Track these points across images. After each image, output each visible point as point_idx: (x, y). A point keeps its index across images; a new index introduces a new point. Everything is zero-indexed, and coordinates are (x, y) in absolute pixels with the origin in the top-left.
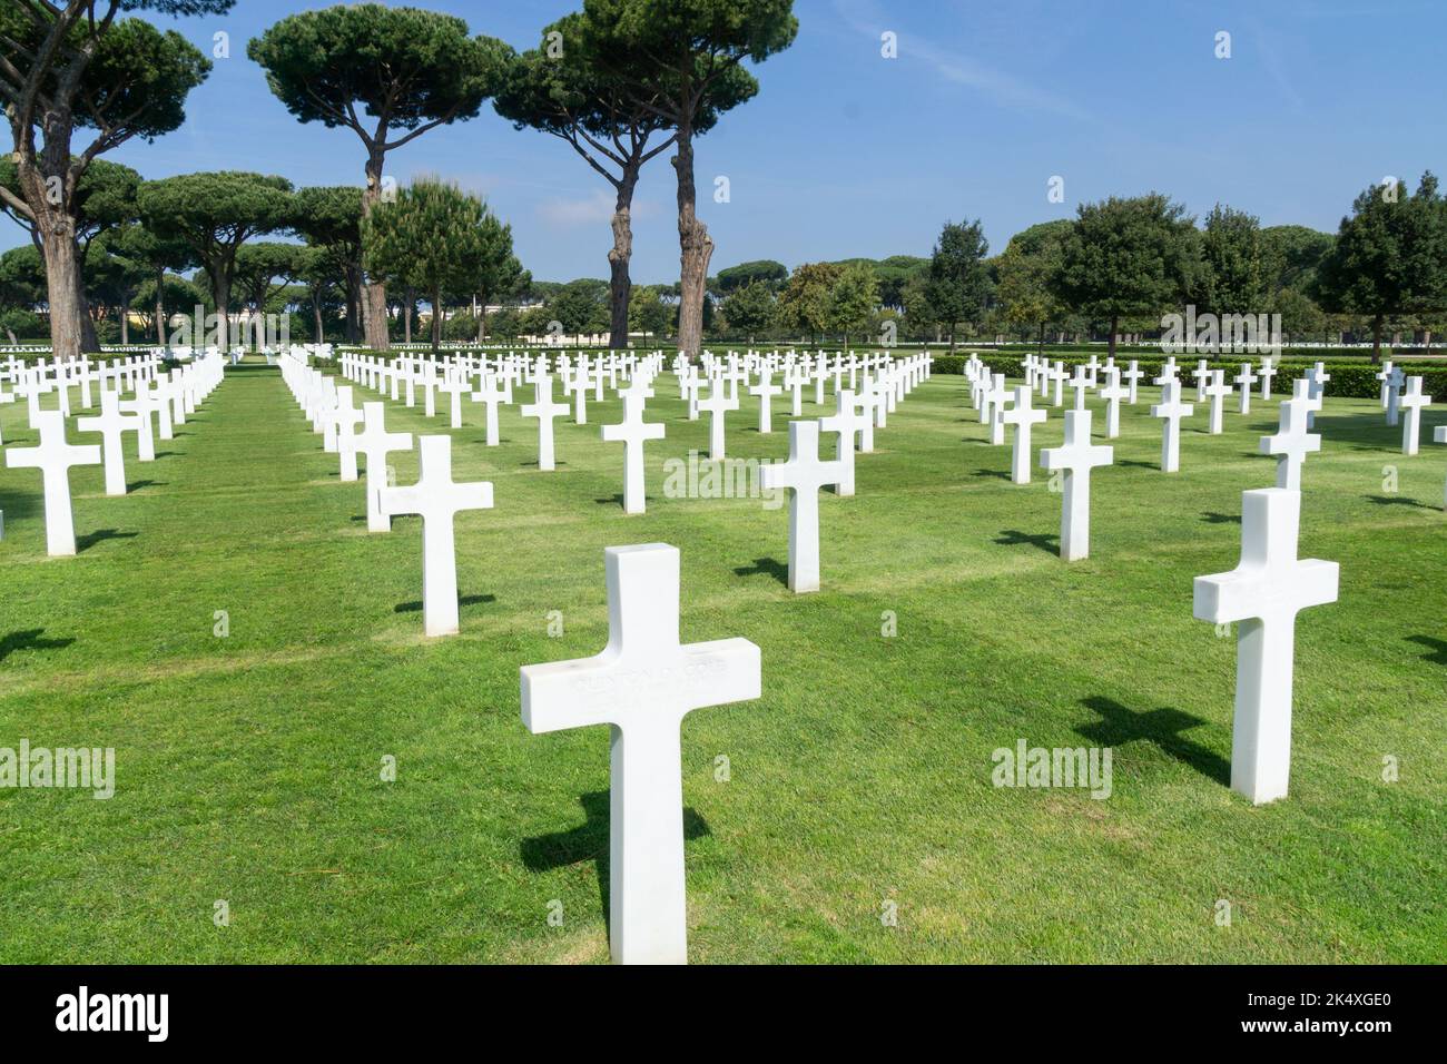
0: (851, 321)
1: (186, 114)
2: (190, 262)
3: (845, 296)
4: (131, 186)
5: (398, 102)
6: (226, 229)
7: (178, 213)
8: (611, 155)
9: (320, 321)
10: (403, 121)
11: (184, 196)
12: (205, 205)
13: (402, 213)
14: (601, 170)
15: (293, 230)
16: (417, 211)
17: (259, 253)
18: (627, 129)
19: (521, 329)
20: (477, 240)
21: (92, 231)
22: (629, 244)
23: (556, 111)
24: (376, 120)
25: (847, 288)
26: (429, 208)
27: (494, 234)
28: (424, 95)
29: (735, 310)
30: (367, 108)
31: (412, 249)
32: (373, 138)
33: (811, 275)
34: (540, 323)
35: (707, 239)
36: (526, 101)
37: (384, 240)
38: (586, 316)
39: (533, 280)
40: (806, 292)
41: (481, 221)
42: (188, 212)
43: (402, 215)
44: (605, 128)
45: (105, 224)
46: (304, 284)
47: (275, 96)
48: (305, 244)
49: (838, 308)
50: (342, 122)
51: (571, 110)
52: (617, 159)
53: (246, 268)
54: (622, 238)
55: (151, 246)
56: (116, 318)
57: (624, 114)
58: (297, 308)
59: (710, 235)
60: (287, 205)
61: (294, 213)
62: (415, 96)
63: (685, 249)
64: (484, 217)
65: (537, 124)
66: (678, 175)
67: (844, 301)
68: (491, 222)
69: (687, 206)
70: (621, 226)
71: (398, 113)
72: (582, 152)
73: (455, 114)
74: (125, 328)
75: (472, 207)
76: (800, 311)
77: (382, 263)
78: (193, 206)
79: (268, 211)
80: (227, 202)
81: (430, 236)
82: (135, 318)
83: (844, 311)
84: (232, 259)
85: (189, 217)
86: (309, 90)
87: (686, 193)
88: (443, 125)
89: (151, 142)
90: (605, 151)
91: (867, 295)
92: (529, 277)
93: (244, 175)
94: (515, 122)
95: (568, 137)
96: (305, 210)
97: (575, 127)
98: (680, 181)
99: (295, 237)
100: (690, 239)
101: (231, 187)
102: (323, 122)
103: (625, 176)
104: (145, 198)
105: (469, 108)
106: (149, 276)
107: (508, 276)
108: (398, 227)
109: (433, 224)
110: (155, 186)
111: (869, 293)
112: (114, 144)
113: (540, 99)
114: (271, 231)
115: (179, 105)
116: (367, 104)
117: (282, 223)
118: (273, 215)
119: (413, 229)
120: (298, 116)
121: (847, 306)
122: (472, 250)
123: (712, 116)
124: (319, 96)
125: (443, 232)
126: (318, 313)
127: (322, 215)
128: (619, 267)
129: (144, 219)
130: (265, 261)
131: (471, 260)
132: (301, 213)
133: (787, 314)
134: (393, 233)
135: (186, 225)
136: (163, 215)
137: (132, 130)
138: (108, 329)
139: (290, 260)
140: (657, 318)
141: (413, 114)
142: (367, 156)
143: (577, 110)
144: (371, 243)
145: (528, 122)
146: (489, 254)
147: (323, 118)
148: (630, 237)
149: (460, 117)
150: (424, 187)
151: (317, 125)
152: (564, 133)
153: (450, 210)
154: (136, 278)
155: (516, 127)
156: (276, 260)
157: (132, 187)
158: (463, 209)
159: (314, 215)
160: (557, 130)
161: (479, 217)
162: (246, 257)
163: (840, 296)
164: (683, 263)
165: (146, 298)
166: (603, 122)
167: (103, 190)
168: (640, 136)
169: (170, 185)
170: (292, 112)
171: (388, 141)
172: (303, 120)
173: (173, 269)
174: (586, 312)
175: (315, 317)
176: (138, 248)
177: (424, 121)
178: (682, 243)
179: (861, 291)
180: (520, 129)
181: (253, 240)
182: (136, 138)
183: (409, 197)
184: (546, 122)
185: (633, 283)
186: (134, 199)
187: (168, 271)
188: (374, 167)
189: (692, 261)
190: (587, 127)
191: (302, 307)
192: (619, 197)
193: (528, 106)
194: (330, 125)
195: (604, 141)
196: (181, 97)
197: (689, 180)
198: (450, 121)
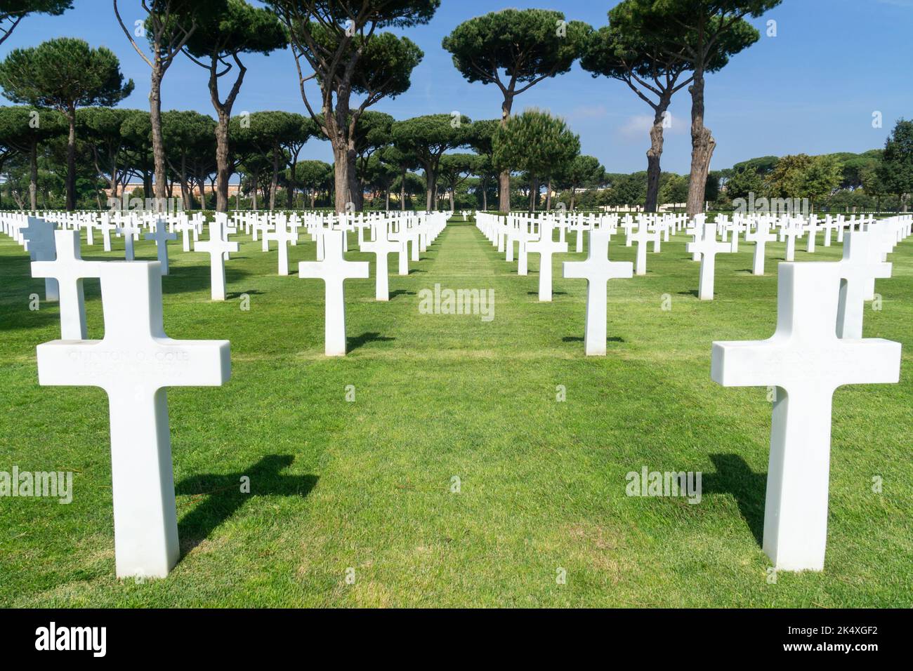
0: (817, 193)
1: (412, 83)
2: (419, 165)
3: (814, 176)
4: (388, 123)
5: (523, 66)
6: (434, 146)
7: (410, 138)
8: (653, 89)
9: (485, 197)
10: (526, 77)
11: (413, 129)
12: (424, 133)
13: (516, 130)
14: (646, 99)
15: (470, 145)
16: (525, 129)
17: (453, 160)
18: (664, 71)
19: (597, 202)
20: (557, 145)
21: (370, 150)
22: (661, 146)
23: (618, 64)
24: (510, 77)
25: (816, 170)
26: (532, 128)
27: (569, 141)
28: (538, 61)
29: (733, 187)
30: (506, 71)
31: (520, 152)
32: (507, 88)
33: (792, 163)
34: (609, 198)
35: (711, 140)
36: (600, 60)
37: (504, 146)
38: (638, 193)
39: (606, 171)
40: (787, 175)
41: (562, 133)
42: (415, 137)
43: (516, 132)
44: (651, 72)
45: (377, 146)
46: (478, 177)
47: (456, 68)
48: (476, 154)
49: (807, 185)
50: (492, 81)
51: (628, 62)
52: (656, 92)
53: (447, 168)
54: (657, 141)
55: (400, 157)
56: (383, 196)
57: (662, 62)
58: (474, 190)
59: (714, 137)
60: (465, 131)
61: (470, 135)
62: (533, 62)
63: (695, 146)
64: (564, 131)
65: (607, 73)
66: (693, 98)
67: (813, 180)
68: (568, 134)
69: (698, 118)
70: (657, 134)
71: (523, 73)
72: (634, 89)
73: (556, 71)
74: (387, 202)
75: (557, 126)
76: (782, 188)
77: (502, 160)
78: (417, 134)
79: (456, 135)
80: (435, 131)
81: (531, 144)
82: (393, 197)
83: (813, 187)
84: (438, 163)
85: (416, 140)
86: (474, 64)
87: (698, 110)
88: (548, 78)
89: (394, 99)
90: (648, 87)
91: (831, 175)
92: (603, 169)
93: (445, 116)
94: (593, 73)
95: (625, 80)
96: (475, 134)
97: (631, 74)
98: (694, 102)
99: (470, 149)
100: (700, 140)
101: (438, 122)
102: (481, 82)
103: (661, 102)
104: (396, 130)
105: (564, 66)
106: (400, 174)
107: (590, 169)
108: (513, 138)
109: (534, 135)
110: (400, 124)
111: (834, 173)
112: (375, 101)
113: (609, 57)
114: (457, 146)
115: (408, 78)
116: (506, 69)
117: (463, 142)
118: (458, 137)
119: (522, 140)
120: (468, 79)
121: (815, 183)
122: (554, 152)
123: (725, 58)
124: (480, 67)
125: (538, 141)
126: (485, 193)
127: (484, 136)
128: (654, 161)
129: (395, 142)
130: (456, 164)
131: (553, 157)
132: (473, 135)
133: (772, 190)
134: (510, 143)
135: (414, 144)
136: (404, 139)
137: (384, 93)
138: (380, 202)
139: (469, 163)
140: (681, 194)
141: (532, 73)
142: (503, 99)
143: (632, 62)
144: (497, 149)
145: (602, 72)
146: (565, 153)
147: (482, 79)
148: (663, 141)
149: (559, 72)
150: (530, 114)
151: (478, 83)
152: (624, 77)
153: (544, 128)
154: (394, 175)
155: (593, 76)
156: (462, 163)
157: (389, 125)
158: (551, 127)
159: (479, 136)
160: (620, 76)
161: (561, 131)
162: (446, 162)
163: (810, 177)
164: (693, 156)
165: (397, 185)
166: (650, 68)
167: (376, 127)
168: (673, 75)
169: (407, 123)
170: (465, 77)
171: (515, 90)
172: (471, 81)
173: (411, 169)
174: (637, 191)
175: (483, 196)
176: (394, 158)
177: (538, 76)
178: (693, 143)
179: (827, 173)
180: (595, 77)
181: (449, 152)
182: (387, 97)
183: (521, 120)
184: (612, 72)
185: (662, 171)
186: (390, 132)
187: (408, 170)
188: (507, 105)
189: (700, 154)
190: (638, 73)
191: (477, 190)
192: (656, 116)
193: (600, 62)
194: (485, 83)
195: (649, 81)
196: (409, 73)
197: (700, 101)
198: (553, 76)
